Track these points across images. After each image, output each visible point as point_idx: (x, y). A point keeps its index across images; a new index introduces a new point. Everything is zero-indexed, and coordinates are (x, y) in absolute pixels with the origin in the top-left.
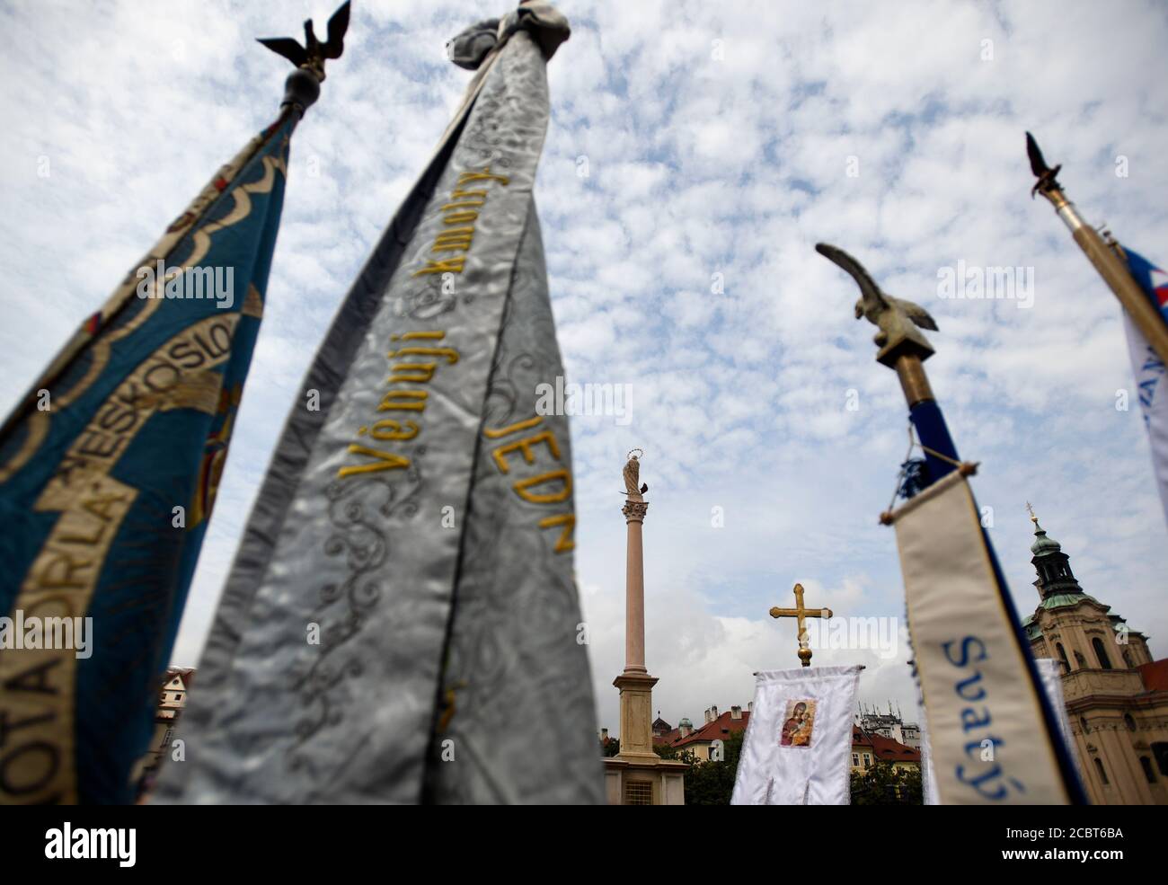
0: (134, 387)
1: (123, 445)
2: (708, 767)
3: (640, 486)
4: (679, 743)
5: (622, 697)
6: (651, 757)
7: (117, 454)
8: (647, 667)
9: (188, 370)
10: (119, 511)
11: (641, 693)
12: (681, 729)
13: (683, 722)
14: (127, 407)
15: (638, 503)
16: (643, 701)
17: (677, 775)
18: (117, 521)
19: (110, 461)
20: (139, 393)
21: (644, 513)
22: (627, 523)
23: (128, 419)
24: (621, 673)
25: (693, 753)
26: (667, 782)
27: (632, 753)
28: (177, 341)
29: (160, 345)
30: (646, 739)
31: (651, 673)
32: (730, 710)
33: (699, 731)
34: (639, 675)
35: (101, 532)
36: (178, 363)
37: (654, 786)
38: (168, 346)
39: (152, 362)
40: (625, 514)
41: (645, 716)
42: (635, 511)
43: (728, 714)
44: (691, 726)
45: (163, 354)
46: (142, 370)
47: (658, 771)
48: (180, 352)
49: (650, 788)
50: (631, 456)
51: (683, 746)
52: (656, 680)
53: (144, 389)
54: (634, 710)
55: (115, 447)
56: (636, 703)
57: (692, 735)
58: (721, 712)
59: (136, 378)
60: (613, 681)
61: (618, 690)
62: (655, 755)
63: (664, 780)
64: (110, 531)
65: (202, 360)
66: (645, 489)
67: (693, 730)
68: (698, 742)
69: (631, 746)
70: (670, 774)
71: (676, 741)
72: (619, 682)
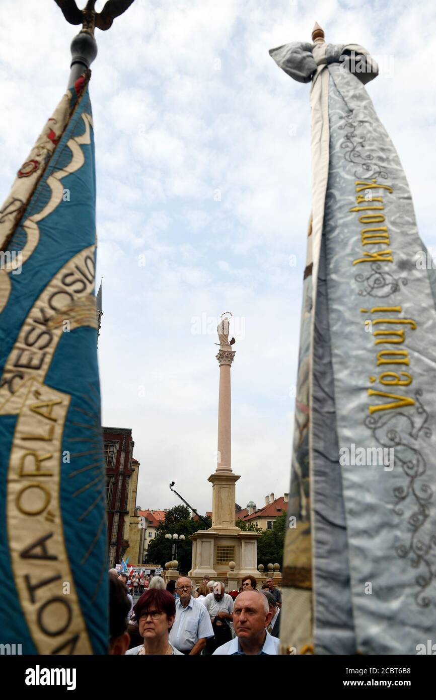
0: (42, 311)
1: (48, 359)
2: (267, 534)
3: (230, 339)
4: (247, 519)
5: (214, 489)
6: (235, 530)
7: (45, 367)
8: (232, 467)
9: (79, 295)
10: (60, 413)
11: (228, 486)
12: (248, 509)
13: (250, 504)
14: (43, 328)
15: (227, 352)
16: (229, 492)
17: (252, 541)
18: (61, 421)
19: (42, 373)
20: (48, 316)
21: (232, 359)
22: (220, 366)
23: (46, 338)
24: (214, 472)
25: (257, 525)
26: (245, 546)
27: (221, 527)
28: (64, 271)
29: (54, 275)
30: (231, 517)
31: (235, 472)
32: (283, 496)
33: (261, 510)
34: (226, 474)
35: (52, 431)
36: (70, 289)
37: (236, 549)
38: (60, 276)
39: (50, 290)
40: (218, 359)
41: (230, 502)
42: (226, 357)
43: (282, 498)
44: (255, 507)
45: (57, 282)
46: (45, 296)
47: (239, 538)
48: (69, 280)
49: (233, 550)
50: (223, 318)
51: (249, 521)
52: (238, 477)
53: (50, 313)
54: (223, 497)
55: (42, 360)
56: (224, 493)
57: (256, 513)
58: (277, 497)
59: (42, 302)
60: (208, 478)
61: (211, 484)
62: (237, 528)
63: (243, 544)
64: (59, 430)
65: (85, 288)
66: (233, 341)
67: (257, 510)
68: (260, 517)
69: (220, 522)
70: (248, 541)
71: (245, 517)
72: (212, 479)
